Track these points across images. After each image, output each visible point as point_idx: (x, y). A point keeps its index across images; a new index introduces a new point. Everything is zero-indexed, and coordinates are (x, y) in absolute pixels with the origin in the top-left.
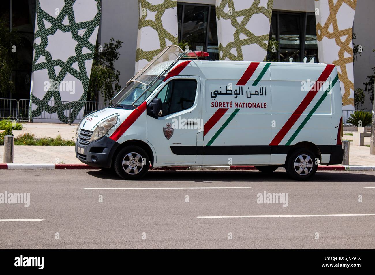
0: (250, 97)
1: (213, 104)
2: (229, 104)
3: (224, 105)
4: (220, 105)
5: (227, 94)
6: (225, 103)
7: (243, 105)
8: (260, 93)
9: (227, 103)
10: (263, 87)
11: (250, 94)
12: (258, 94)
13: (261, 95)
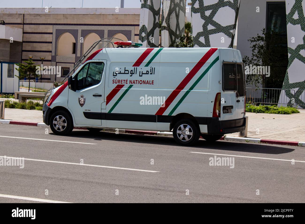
0: (142, 76)
1: (114, 81)
2: (125, 81)
3: (121, 82)
4: (118, 82)
5: (125, 73)
6: (122, 80)
7: (135, 82)
8: (150, 73)
9: (124, 80)
10: (153, 68)
11: (142, 74)
12: (148, 74)
13: (151, 74)
